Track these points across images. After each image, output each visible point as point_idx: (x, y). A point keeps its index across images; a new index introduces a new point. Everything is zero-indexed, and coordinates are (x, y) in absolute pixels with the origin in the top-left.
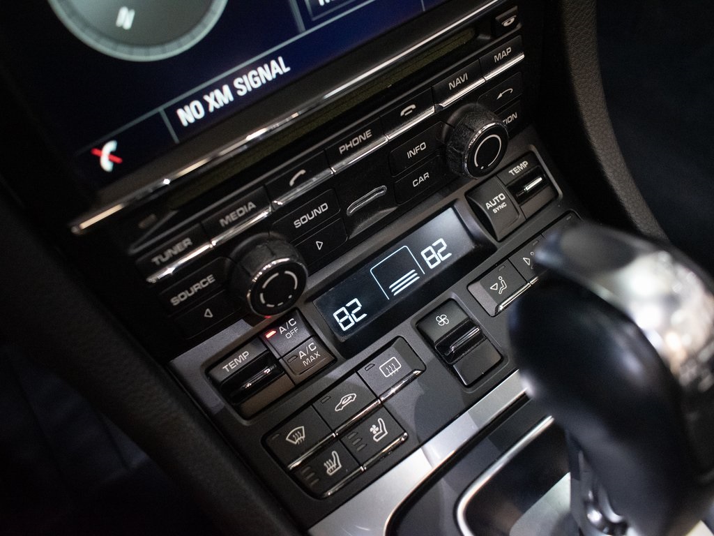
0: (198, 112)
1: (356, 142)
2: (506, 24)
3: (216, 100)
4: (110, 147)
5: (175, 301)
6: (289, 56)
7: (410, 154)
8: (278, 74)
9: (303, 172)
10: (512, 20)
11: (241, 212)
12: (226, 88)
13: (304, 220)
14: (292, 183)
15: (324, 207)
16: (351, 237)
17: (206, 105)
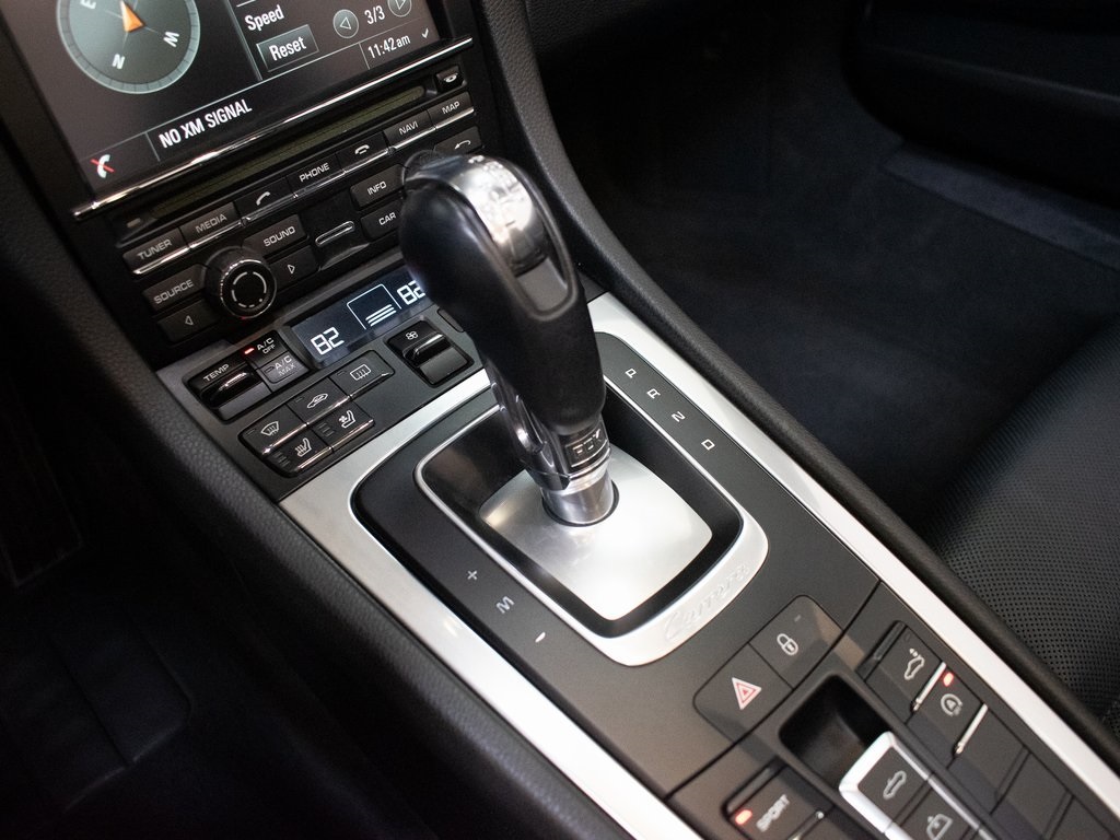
0: (176, 139)
1: (315, 172)
2: (448, 80)
3: (190, 129)
4: (105, 158)
5: (158, 299)
6: (250, 98)
7: (370, 191)
8: (241, 113)
9: (267, 194)
10: (454, 77)
11: (214, 222)
12: (198, 121)
13: (273, 239)
14: (258, 202)
15: (291, 230)
16: (324, 268)
17: (182, 133)
